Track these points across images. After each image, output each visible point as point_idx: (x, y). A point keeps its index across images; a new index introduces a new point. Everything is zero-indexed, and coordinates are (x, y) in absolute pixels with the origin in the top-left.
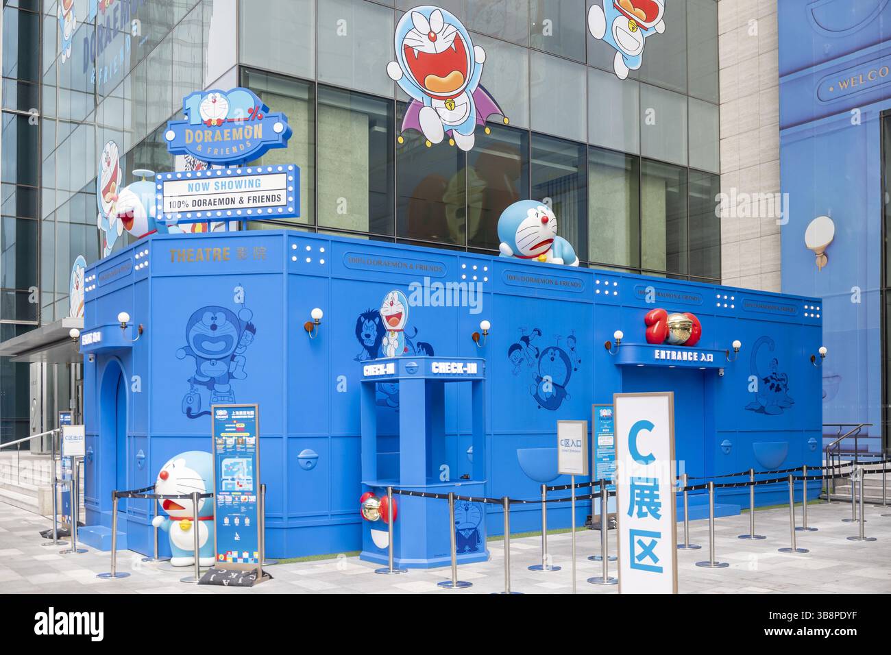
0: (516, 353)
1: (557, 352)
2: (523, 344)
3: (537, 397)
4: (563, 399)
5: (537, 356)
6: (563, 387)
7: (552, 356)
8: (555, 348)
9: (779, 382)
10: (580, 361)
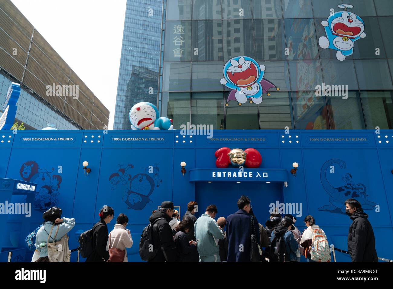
0: (115, 178)
1: (144, 177)
2: (120, 173)
3: (127, 202)
4: (147, 204)
5: (129, 179)
6: (147, 197)
7: (140, 179)
8: (142, 175)
9: (355, 190)
10: (161, 181)
